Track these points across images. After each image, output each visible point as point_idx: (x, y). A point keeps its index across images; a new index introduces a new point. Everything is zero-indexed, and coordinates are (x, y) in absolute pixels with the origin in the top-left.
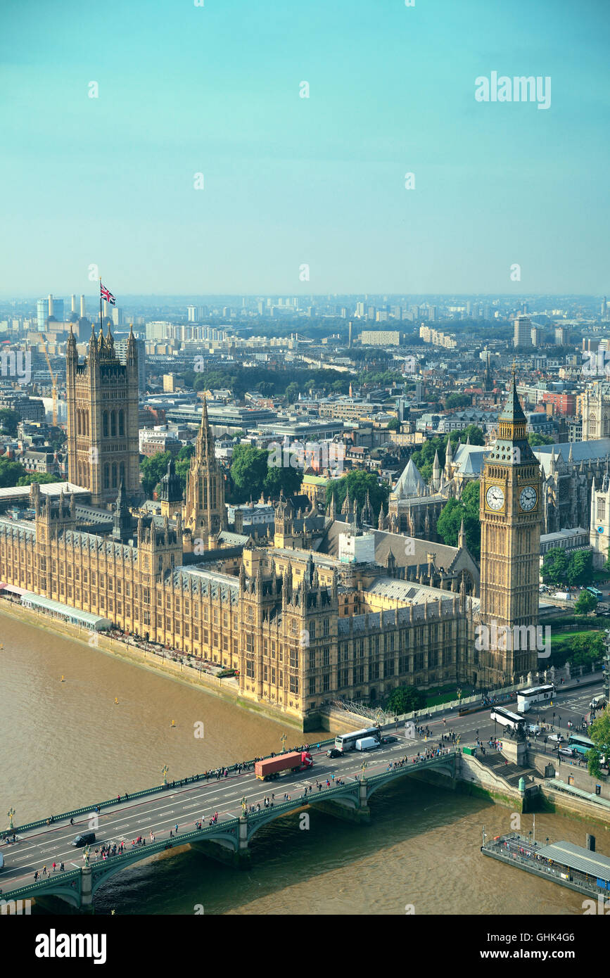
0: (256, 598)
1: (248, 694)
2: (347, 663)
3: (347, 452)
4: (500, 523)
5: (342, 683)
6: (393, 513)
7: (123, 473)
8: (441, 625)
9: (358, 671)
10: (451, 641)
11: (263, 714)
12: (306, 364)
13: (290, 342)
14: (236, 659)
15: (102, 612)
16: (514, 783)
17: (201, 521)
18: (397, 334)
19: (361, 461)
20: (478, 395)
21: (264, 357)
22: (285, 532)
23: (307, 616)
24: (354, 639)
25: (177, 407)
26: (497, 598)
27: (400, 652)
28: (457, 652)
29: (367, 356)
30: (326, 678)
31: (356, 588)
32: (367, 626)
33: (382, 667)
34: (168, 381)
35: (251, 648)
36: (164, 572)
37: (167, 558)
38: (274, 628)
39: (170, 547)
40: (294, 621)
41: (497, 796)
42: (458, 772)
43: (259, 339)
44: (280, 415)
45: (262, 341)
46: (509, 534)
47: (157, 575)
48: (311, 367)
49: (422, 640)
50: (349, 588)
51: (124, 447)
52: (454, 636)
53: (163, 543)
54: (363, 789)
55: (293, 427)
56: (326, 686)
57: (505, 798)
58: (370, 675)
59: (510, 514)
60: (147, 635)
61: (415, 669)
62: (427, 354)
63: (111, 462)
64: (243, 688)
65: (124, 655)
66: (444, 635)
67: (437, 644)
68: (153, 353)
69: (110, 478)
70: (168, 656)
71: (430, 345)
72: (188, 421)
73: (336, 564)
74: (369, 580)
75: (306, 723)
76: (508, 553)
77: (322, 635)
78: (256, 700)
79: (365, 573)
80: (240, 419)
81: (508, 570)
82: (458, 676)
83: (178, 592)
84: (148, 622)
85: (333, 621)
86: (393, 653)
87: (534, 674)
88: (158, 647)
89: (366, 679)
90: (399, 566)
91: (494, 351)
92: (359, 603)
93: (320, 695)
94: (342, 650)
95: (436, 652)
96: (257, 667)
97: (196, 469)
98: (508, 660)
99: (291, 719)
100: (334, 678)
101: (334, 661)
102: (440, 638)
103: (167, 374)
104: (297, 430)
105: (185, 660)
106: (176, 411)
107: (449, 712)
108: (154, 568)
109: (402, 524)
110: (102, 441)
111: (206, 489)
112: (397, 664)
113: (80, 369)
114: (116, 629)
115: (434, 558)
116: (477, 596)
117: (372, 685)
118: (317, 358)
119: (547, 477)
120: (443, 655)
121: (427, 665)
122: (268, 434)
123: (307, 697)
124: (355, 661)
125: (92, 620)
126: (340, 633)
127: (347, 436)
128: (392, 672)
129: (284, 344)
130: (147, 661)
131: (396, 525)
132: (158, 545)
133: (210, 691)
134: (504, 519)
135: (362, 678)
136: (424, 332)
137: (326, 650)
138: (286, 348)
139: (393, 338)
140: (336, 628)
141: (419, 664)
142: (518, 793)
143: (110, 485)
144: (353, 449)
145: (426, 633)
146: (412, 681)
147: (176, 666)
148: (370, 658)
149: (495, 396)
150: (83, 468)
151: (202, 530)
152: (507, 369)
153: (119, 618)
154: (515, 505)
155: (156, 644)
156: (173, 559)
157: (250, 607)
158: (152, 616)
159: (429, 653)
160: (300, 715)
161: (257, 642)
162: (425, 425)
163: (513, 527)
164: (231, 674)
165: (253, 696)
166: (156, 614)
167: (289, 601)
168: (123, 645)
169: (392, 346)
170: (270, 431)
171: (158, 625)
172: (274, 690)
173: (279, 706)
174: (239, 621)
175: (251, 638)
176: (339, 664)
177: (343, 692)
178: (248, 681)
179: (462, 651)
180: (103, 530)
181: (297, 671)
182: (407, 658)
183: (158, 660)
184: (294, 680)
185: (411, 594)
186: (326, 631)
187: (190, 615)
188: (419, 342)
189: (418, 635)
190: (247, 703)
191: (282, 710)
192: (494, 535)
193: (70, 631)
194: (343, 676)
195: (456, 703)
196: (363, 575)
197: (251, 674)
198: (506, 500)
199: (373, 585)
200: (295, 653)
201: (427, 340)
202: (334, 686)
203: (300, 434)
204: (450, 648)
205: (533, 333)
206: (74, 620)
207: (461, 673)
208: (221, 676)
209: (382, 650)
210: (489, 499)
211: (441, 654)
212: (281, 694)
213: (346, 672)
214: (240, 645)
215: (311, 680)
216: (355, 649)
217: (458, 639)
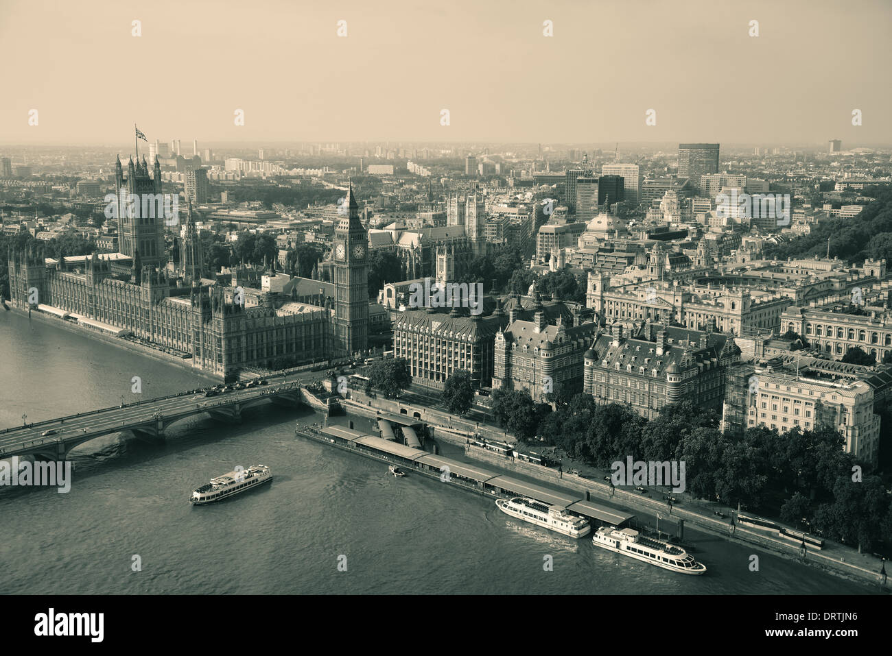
0: (199, 310)
1: (197, 366)
2: (252, 346)
3: (316, 237)
4: (343, 266)
5: (250, 358)
6: (321, 270)
7: (153, 246)
8: (313, 325)
9: (260, 351)
10: (319, 335)
11: (205, 376)
12: (323, 186)
13: (319, 172)
14: (190, 347)
15: (124, 327)
16: (325, 402)
17: (188, 272)
18: (392, 167)
19: (322, 243)
20: (422, 204)
21: (298, 182)
22: (238, 278)
23: (225, 319)
24: (257, 333)
25: (217, 211)
26: (343, 309)
27: (287, 341)
28: (324, 341)
29: (364, 181)
30: (239, 354)
31: (271, 307)
32: (265, 325)
33: (275, 348)
34: (224, 196)
35: (198, 340)
36: (157, 300)
37: (159, 292)
38: (209, 327)
39: (161, 286)
40: (219, 322)
41: (317, 409)
42: (298, 398)
43: (298, 170)
44: (284, 216)
45: (300, 171)
46: (348, 271)
47: (153, 303)
48: (326, 188)
49: (301, 334)
50: (266, 308)
51: (153, 231)
52: (321, 332)
53: (157, 283)
54: (237, 406)
55: (288, 223)
56: (239, 359)
57: (321, 410)
58: (267, 353)
59: (348, 261)
60: (149, 338)
61: (296, 350)
62: (406, 180)
63: (145, 240)
64: (194, 363)
65: (133, 350)
66: (314, 331)
67: (310, 336)
68: (224, 178)
69: (145, 249)
70: (157, 348)
71: (414, 174)
72: (223, 220)
73: (260, 293)
74: (279, 303)
75: (226, 378)
76: (348, 283)
77: (236, 330)
78: (201, 369)
79: (276, 299)
80: (255, 218)
81: (348, 292)
82: (324, 354)
83: (164, 311)
84: (149, 330)
85: (243, 322)
86: (282, 341)
87: (362, 351)
88: (154, 344)
89: (265, 355)
90: (301, 295)
91: (449, 177)
92: (273, 314)
93: (235, 364)
94: (249, 339)
95: (310, 341)
96: (201, 350)
97: (185, 241)
98: (349, 343)
99: (218, 378)
100: (244, 354)
101: (244, 345)
102: (312, 333)
103: (223, 191)
104: (291, 225)
105: (167, 351)
106: (216, 213)
107: (305, 370)
108: (151, 298)
109: (326, 276)
110: (139, 226)
111: (191, 253)
112: (285, 347)
113: (124, 181)
114: (131, 336)
115: (324, 291)
116: (333, 308)
117: (269, 359)
118: (331, 182)
119: (415, 247)
120: (315, 343)
121: (304, 348)
122: (270, 227)
123: (227, 365)
124: (257, 345)
125: (117, 330)
126: (248, 329)
127: (316, 227)
128: (282, 351)
129: (315, 174)
130: (146, 352)
131: (322, 276)
132: (153, 284)
133: (178, 366)
134: (345, 263)
135: (262, 355)
136: (410, 166)
137: (239, 339)
138: (316, 176)
139: (389, 170)
140: (245, 326)
141: (299, 348)
142: (326, 406)
143: (145, 254)
144: (319, 236)
145: (303, 330)
146: (295, 357)
147: (161, 354)
148: (267, 344)
149: (433, 205)
150: (127, 244)
151: (190, 277)
152: (454, 189)
153: (134, 329)
154: (350, 255)
155: (153, 342)
156: (163, 292)
157: (197, 316)
158: (151, 326)
159: (306, 341)
160: (223, 375)
161: (201, 336)
162: (374, 221)
163: (350, 267)
164: (190, 356)
165: (200, 367)
166: (153, 325)
167: (215, 311)
168: (133, 344)
169: (387, 175)
170: (271, 225)
171: (154, 332)
172: (210, 362)
173: (213, 371)
174: (191, 324)
175: (197, 334)
176: (247, 347)
177: (250, 363)
178: (197, 359)
179: (326, 340)
180: (126, 279)
181: (221, 351)
182: (292, 344)
183: (151, 351)
184: (220, 356)
185: (301, 309)
186: (239, 327)
187: (171, 325)
188: (407, 172)
189: (298, 331)
190: (196, 371)
191: (214, 373)
192: (341, 273)
193: (104, 338)
194: (250, 354)
195: (311, 366)
196: (276, 300)
197: (198, 354)
198: (346, 252)
199: (282, 305)
200: (219, 340)
201: (412, 171)
202: (244, 359)
203: (293, 227)
204: (319, 339)
205: (481, 167)
206: (107, 331)
207: (326, 353)
208: (185, 357)
209: (275, 339)
210: (337, 252)
211: (313, 342)
212: (214, 364)
213: (252, 351)
214: (192, 338)
215: (229, 355)
216: (257, 338)
217: (324, 334)
